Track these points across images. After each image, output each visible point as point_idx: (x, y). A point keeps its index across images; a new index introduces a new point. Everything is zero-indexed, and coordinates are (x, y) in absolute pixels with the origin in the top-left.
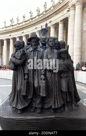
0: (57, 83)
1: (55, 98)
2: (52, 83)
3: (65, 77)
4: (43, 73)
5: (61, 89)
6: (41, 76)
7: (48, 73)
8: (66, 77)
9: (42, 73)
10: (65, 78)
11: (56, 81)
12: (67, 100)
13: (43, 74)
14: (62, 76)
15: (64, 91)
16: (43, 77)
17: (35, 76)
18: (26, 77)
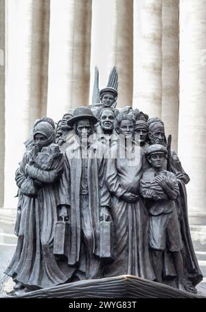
0: (140, 230)
1: (133, 265)
2: (127, 230)
3: (159, 215)
4: (105, 204)
5: (149, 244)
6: (100, 211)
7: (117, 204)
8: (163, 214)
9: (102, 205)
10: (160, 217)
11: (137, 225)
12: (163, 272)
13: (106, 206)
14: (152, 212)
15: (157, 248)
16: (104, 213)
17: (84, 212)
18: (64, 212)
